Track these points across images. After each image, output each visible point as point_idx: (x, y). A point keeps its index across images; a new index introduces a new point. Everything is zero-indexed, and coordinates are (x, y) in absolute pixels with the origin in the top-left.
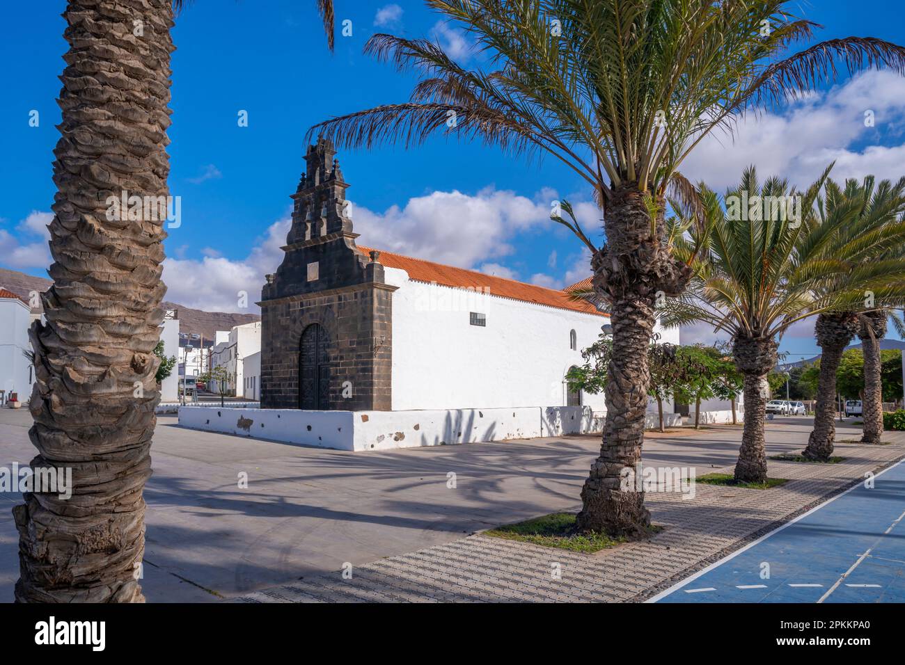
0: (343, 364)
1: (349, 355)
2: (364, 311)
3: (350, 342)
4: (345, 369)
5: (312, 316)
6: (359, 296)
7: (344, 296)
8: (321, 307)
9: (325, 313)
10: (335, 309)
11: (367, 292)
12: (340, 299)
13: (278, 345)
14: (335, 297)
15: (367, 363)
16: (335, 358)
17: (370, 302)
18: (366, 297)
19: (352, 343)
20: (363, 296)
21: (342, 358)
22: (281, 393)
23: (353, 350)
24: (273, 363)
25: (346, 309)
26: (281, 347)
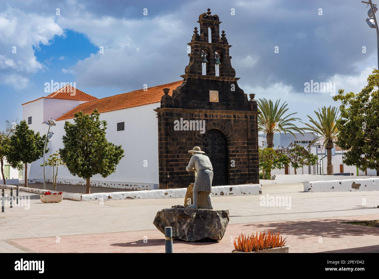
0: (238, 155)
1: (242, 150)
2: (252, 126)
3: (243, 142)
4: (240, 158)
5: (214, 124)
6: (249, 117)
7: (238, 115)
8: (222, 120)
9: (225, 124)
10: (232, 122)
11: (254, 116)
12: (235, 117)
13: (184, 141)
14: (232, 115)
15: (255, 155)
16: (233, 152)
17: (256, 122)
18: (253, 119)
19: (244, 143)
20: (251, 117)
21: (237, 152)
22: (188, 174)
23: (244, 148)
24: (180, 153)
25: (239, 123)
26: (186, 143)
